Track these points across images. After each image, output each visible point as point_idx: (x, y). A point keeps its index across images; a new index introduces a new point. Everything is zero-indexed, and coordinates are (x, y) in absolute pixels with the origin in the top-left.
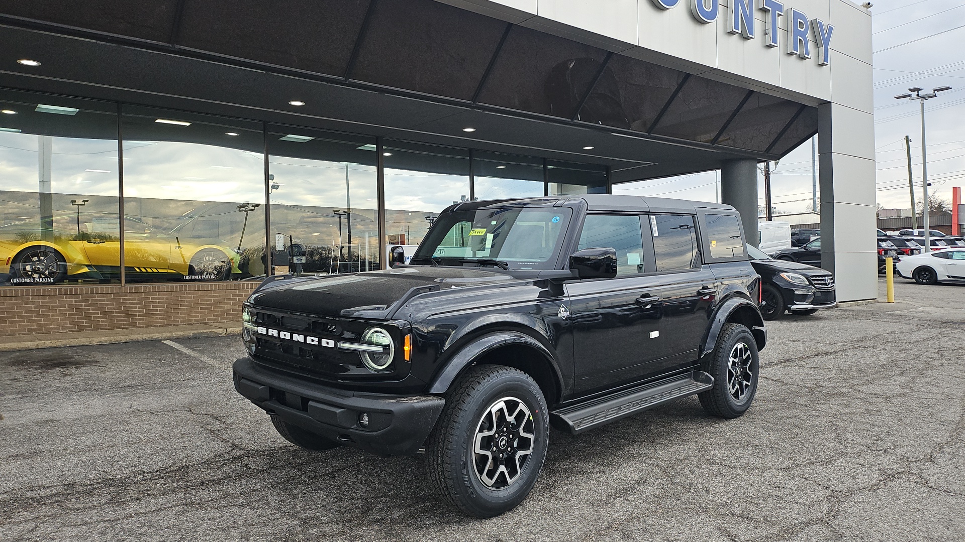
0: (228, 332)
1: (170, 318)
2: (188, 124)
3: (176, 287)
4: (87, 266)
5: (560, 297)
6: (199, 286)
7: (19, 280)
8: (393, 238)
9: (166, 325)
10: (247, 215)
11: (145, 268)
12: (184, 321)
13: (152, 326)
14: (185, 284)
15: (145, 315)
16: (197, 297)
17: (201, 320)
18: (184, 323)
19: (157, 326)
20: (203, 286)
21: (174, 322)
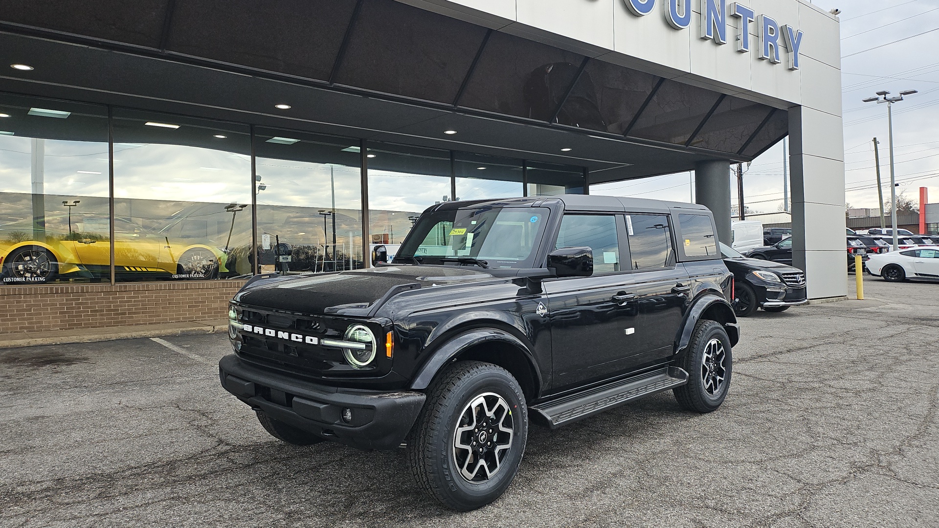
0: (216, 330)
1: (159, 316)
2: (177, 127)
3: (165, 286)
4: (78, 265)
5: (538, 295)
6: (187, 285)
7: (11, 279)
8: (377, 237)
9: (155, 323)
10: (234, 215)
11: (134, 267)
12: (173, 319)
13: (141, 324)
14: (178, 283)
15: (135, 313)
16: (185, 295)
17: (189, 318)
18: (173, 321)
19: (146, 324)
20: (191, 285)
21: (163, 320)
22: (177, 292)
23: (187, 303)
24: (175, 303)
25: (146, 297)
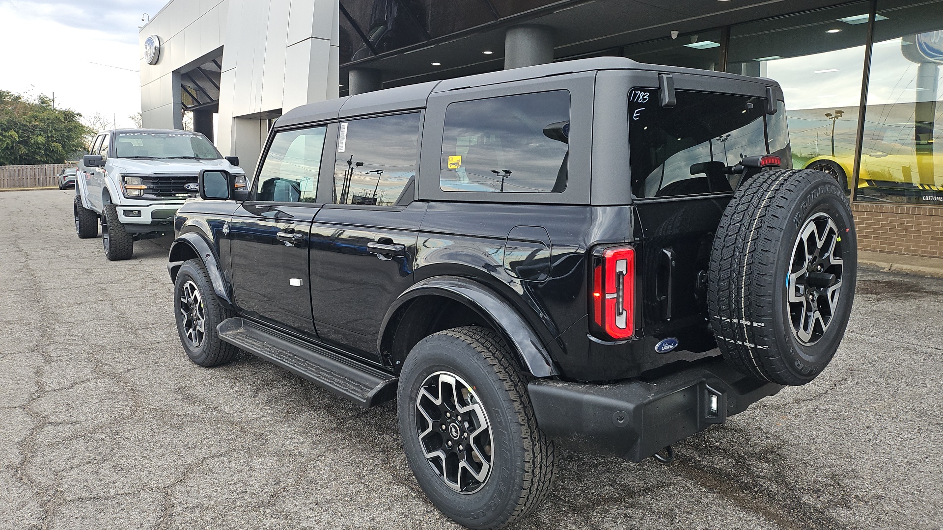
1: (893, 244)
3: (902, 209)
4: (867, 181)
6: (931, 210)
9: (887, 252)
11: (928, 185)
12: (909, 251)
13: (871, 250)
14: (913, 206)
16: (929, 223)
18: (909, 253)
19: (876, 251)
20: (937, 210)
21: (896, 249)
22: (918, 218)
23: (931, 233)
24: (914, 232)
25: (879, 220)
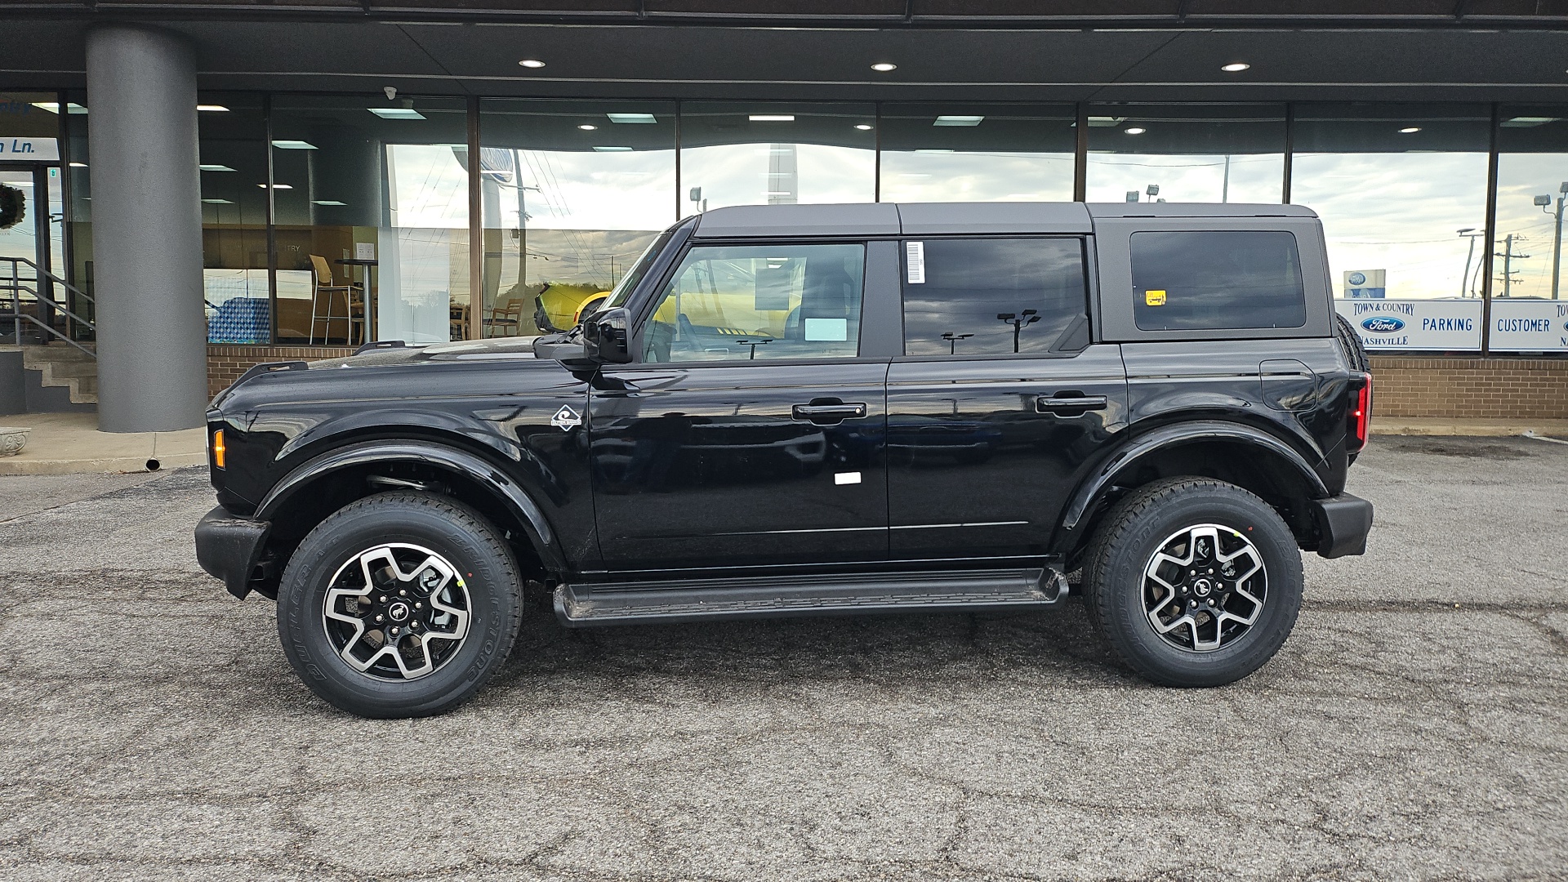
2: (792, 118)
